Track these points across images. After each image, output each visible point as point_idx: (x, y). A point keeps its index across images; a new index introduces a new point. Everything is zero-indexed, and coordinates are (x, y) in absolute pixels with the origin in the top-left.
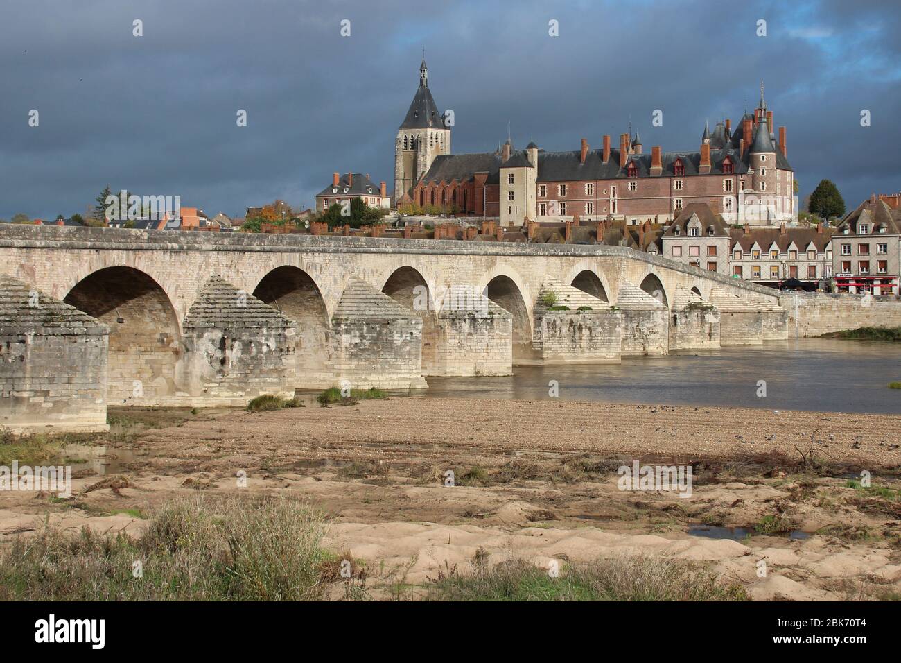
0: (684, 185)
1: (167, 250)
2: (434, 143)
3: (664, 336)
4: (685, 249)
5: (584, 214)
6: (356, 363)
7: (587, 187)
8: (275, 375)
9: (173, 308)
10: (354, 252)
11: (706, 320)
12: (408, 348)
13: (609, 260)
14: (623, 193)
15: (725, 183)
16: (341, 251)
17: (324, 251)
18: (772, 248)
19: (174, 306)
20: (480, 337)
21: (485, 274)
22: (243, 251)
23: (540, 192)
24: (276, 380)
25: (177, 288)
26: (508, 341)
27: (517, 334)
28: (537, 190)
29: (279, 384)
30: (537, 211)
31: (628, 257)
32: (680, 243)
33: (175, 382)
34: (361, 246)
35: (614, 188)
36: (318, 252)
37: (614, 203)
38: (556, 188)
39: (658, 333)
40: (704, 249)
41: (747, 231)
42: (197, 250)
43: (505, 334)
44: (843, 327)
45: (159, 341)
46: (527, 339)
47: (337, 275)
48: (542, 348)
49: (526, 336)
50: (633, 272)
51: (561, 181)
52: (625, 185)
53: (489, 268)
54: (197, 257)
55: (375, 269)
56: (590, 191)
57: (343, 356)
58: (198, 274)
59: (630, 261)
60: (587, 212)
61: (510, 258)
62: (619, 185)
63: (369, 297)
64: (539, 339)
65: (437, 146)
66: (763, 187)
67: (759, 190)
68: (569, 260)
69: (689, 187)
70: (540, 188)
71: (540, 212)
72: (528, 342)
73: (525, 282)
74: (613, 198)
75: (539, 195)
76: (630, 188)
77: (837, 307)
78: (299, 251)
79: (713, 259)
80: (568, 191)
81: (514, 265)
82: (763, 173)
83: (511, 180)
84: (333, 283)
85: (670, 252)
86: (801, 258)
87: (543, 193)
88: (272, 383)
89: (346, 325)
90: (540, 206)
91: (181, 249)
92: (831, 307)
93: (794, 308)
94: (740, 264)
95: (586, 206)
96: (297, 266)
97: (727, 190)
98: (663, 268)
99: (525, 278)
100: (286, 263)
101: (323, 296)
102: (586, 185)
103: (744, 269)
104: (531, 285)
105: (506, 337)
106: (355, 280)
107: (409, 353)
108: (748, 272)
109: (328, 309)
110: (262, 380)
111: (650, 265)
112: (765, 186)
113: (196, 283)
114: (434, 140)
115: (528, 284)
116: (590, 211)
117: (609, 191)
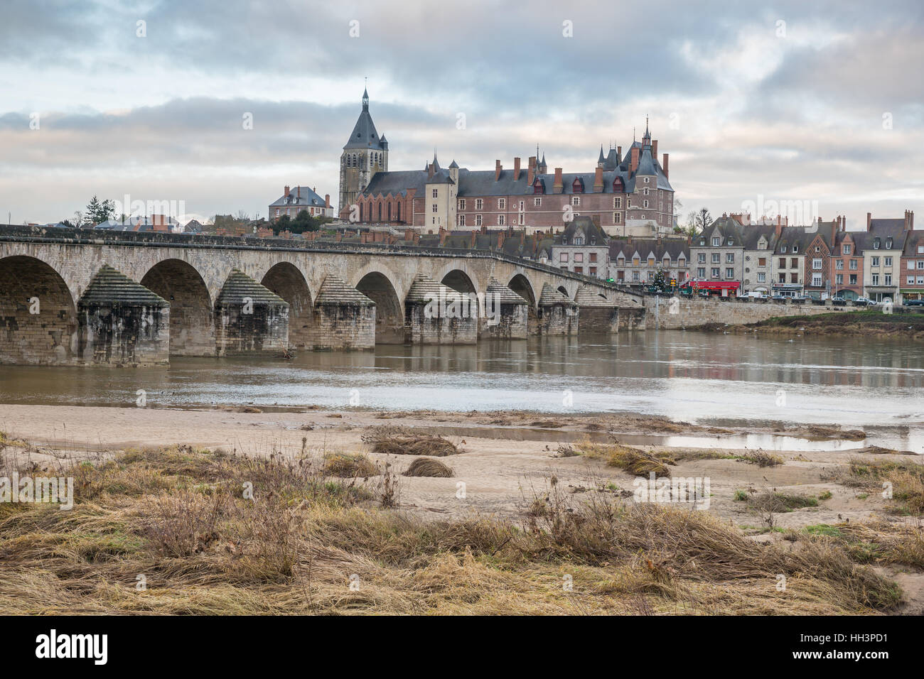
0: (582, 201)
1: (63, 242)
2: (374, 162)
3: (524, 325)
4: (571, 255)
5: (496, 224)
6: (234, 339)
7: (499, 202)
8: (152, 345)
9: (68, 290)
10: (236, 249)
11: (567, 313)
12: (277, 327)
13: (479, 261)
14: (530, 207)
15: (614, 201)
16: (223, 248)
17: (208, 248)
18: (649, 257)
19: (70, 289)
20: (348, 321)
21: (360, 270)
22: (132, 245)
23: (459, 205)
24: (153, 349)
25: (73, 274)
26: (372, 324)
27: (392, 320)
28: (458, 203)
29: (155, 352)
30: (457, 221)
31: (497, 260)
32: (566, 250)
33: (72, 348)
34: (242, 244)
35: (522, 203)
36: (202, 248)
37: (522, 216)
38: (474, 202)
39: (518, 322)
40: (587, 256)
41: (630, 242)
42: (91, 243)
43: (369, 319)
44: (694, 322)
45: (58, 317)
46: (399, 325)
47: (220, 267)
48: (412, 333)
49: (398, 323)
50: (502, 272)
51: (478, 197)
52: (532, 200)
53: (363, 265)
54: (89, 250)
55: (255, 264)
56: (502, 205)
57: (223, 333)
58: (91, 264)
59: (500, 263)
60: (499, 223)
61: (384, 258)
62: (526, 202)
63: (246, 286)
64: (409, 325)
65: (376, 165)
66: (646, 204)
67: (643, 207)
68: (440, 260)
69: (585, 204)
70: (459, 202)
71: (459, 222)
72: (400, 327)
73: (397, 277)
74: (521, 212)
75: (459, 208)
76: (535, 203)
77: (690, 306)
78: (184, 247)
79: (594, 265)
80: (484, 205)
81: (387, 264)
82: (646, 193)
83: (435, 195)
84: (215, 274)
85: (559, 258)
86: (673, 265)
87: (462, 206)
88: (150, 351)
89: (226, 308)
90: (459, 217)
91: (76, 242)
92: (685, 306)
93: (655, 307)
94: (622, 269)
95: (499, 218)
96: (182, 259)
97: (616, 206)
98: (531, 270)
99: (397, 275)
100: (172, 257)
101: (207, 285)
102: (499, 200)
103: (626, 274)
104: (404, 280)
105: (371, 322)
106: (236, 272)
107: (278, 332)
108: (629, 277)
109: (211, 295)
110: (142, 349)
111: (519, 267)
112: (648, 203)
113: (90, 271)
114: (374, 159)
115: (400, 280)
116: (502, 222)
117: (518, 205)
